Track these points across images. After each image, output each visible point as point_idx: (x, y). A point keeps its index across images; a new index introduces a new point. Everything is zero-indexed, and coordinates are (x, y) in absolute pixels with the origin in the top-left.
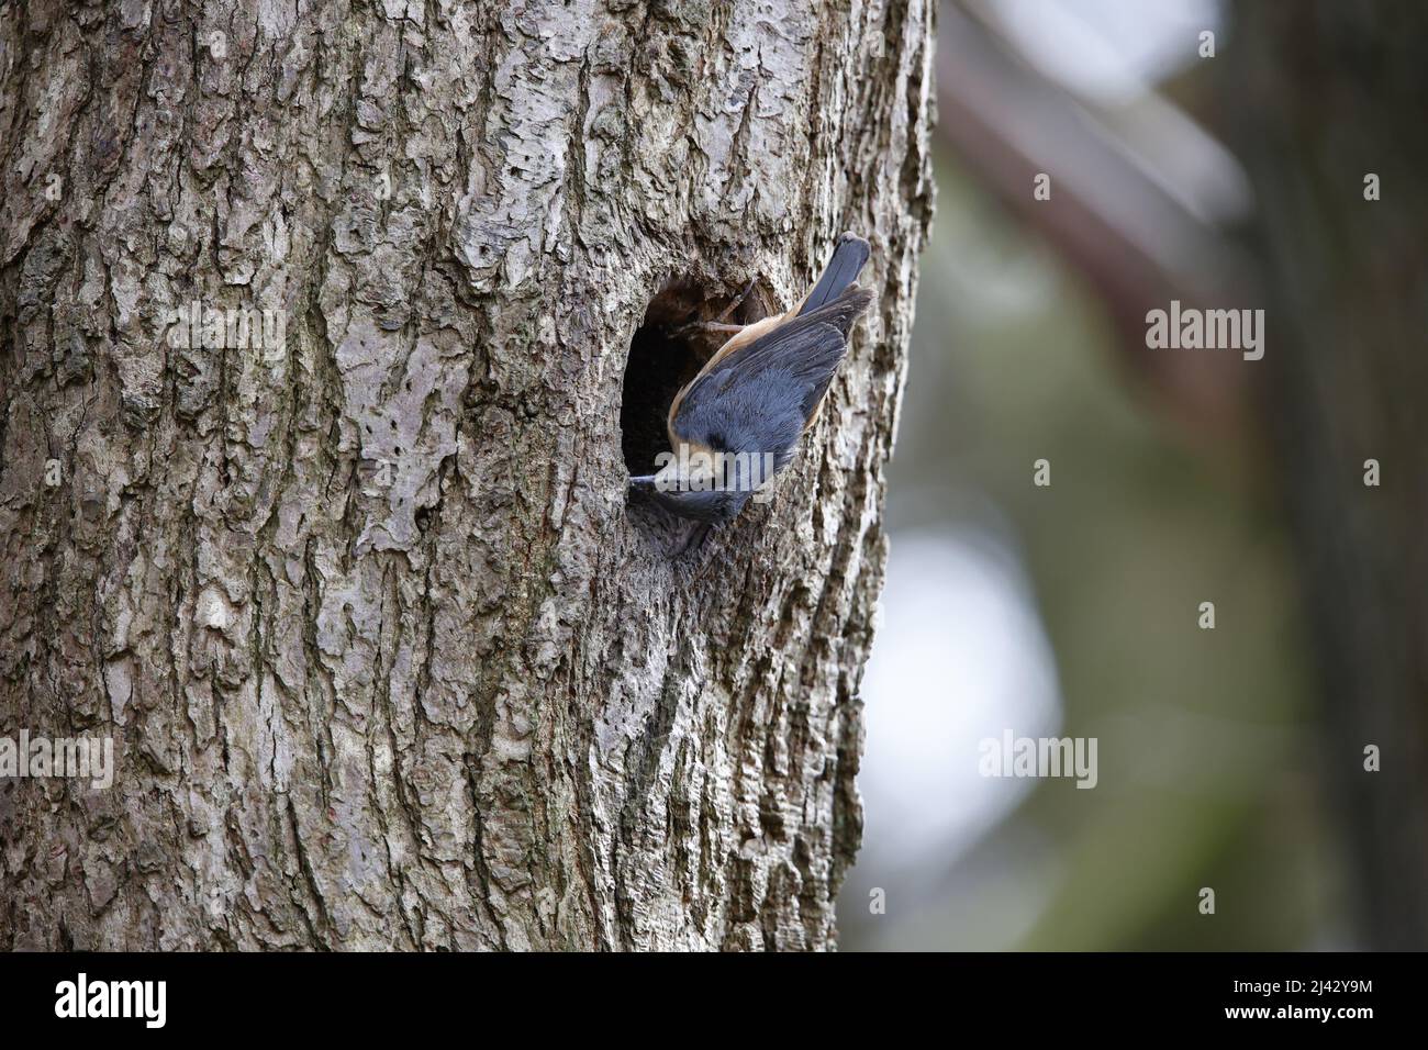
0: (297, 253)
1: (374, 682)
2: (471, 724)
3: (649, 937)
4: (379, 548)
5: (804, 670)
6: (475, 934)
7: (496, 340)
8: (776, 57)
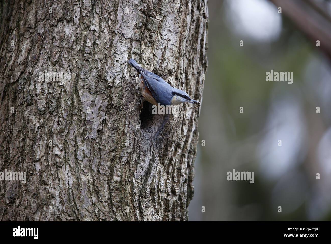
0: (73, 79)
1: (89, 165)
2: (109, 174)
3: (147, 216)
4: (90, 138)
5: (180, 161)
6: (110, 216)
7: (113, 95)
8: (171, 37)
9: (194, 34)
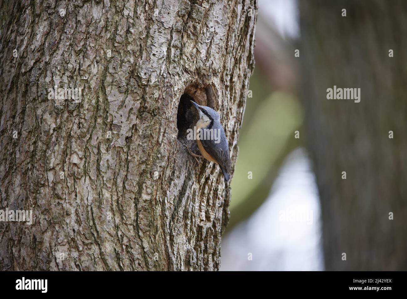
0: (100, 72)
1: (113, 179)
2: (137, 191)
3: (177, 245)
4: (116, 146)
6: (135, 242)
7: (147, 96)
8: (219, 29)
9: (243, 28)
